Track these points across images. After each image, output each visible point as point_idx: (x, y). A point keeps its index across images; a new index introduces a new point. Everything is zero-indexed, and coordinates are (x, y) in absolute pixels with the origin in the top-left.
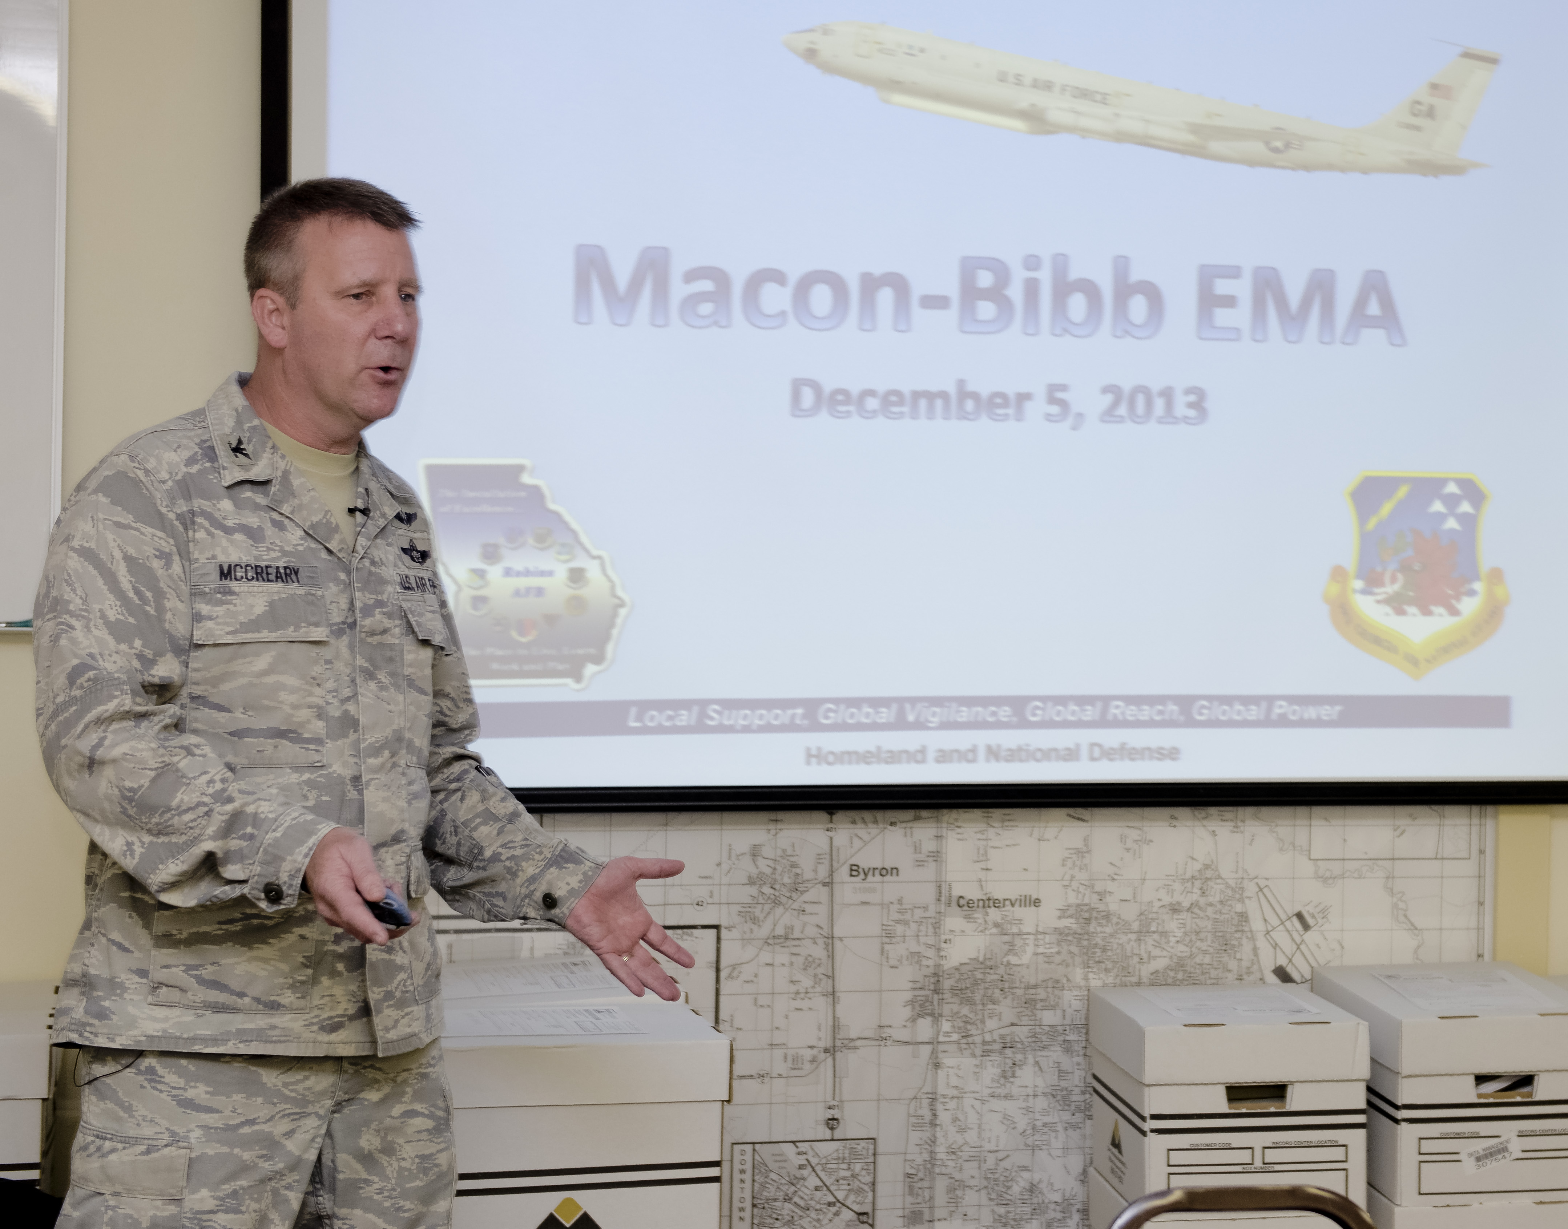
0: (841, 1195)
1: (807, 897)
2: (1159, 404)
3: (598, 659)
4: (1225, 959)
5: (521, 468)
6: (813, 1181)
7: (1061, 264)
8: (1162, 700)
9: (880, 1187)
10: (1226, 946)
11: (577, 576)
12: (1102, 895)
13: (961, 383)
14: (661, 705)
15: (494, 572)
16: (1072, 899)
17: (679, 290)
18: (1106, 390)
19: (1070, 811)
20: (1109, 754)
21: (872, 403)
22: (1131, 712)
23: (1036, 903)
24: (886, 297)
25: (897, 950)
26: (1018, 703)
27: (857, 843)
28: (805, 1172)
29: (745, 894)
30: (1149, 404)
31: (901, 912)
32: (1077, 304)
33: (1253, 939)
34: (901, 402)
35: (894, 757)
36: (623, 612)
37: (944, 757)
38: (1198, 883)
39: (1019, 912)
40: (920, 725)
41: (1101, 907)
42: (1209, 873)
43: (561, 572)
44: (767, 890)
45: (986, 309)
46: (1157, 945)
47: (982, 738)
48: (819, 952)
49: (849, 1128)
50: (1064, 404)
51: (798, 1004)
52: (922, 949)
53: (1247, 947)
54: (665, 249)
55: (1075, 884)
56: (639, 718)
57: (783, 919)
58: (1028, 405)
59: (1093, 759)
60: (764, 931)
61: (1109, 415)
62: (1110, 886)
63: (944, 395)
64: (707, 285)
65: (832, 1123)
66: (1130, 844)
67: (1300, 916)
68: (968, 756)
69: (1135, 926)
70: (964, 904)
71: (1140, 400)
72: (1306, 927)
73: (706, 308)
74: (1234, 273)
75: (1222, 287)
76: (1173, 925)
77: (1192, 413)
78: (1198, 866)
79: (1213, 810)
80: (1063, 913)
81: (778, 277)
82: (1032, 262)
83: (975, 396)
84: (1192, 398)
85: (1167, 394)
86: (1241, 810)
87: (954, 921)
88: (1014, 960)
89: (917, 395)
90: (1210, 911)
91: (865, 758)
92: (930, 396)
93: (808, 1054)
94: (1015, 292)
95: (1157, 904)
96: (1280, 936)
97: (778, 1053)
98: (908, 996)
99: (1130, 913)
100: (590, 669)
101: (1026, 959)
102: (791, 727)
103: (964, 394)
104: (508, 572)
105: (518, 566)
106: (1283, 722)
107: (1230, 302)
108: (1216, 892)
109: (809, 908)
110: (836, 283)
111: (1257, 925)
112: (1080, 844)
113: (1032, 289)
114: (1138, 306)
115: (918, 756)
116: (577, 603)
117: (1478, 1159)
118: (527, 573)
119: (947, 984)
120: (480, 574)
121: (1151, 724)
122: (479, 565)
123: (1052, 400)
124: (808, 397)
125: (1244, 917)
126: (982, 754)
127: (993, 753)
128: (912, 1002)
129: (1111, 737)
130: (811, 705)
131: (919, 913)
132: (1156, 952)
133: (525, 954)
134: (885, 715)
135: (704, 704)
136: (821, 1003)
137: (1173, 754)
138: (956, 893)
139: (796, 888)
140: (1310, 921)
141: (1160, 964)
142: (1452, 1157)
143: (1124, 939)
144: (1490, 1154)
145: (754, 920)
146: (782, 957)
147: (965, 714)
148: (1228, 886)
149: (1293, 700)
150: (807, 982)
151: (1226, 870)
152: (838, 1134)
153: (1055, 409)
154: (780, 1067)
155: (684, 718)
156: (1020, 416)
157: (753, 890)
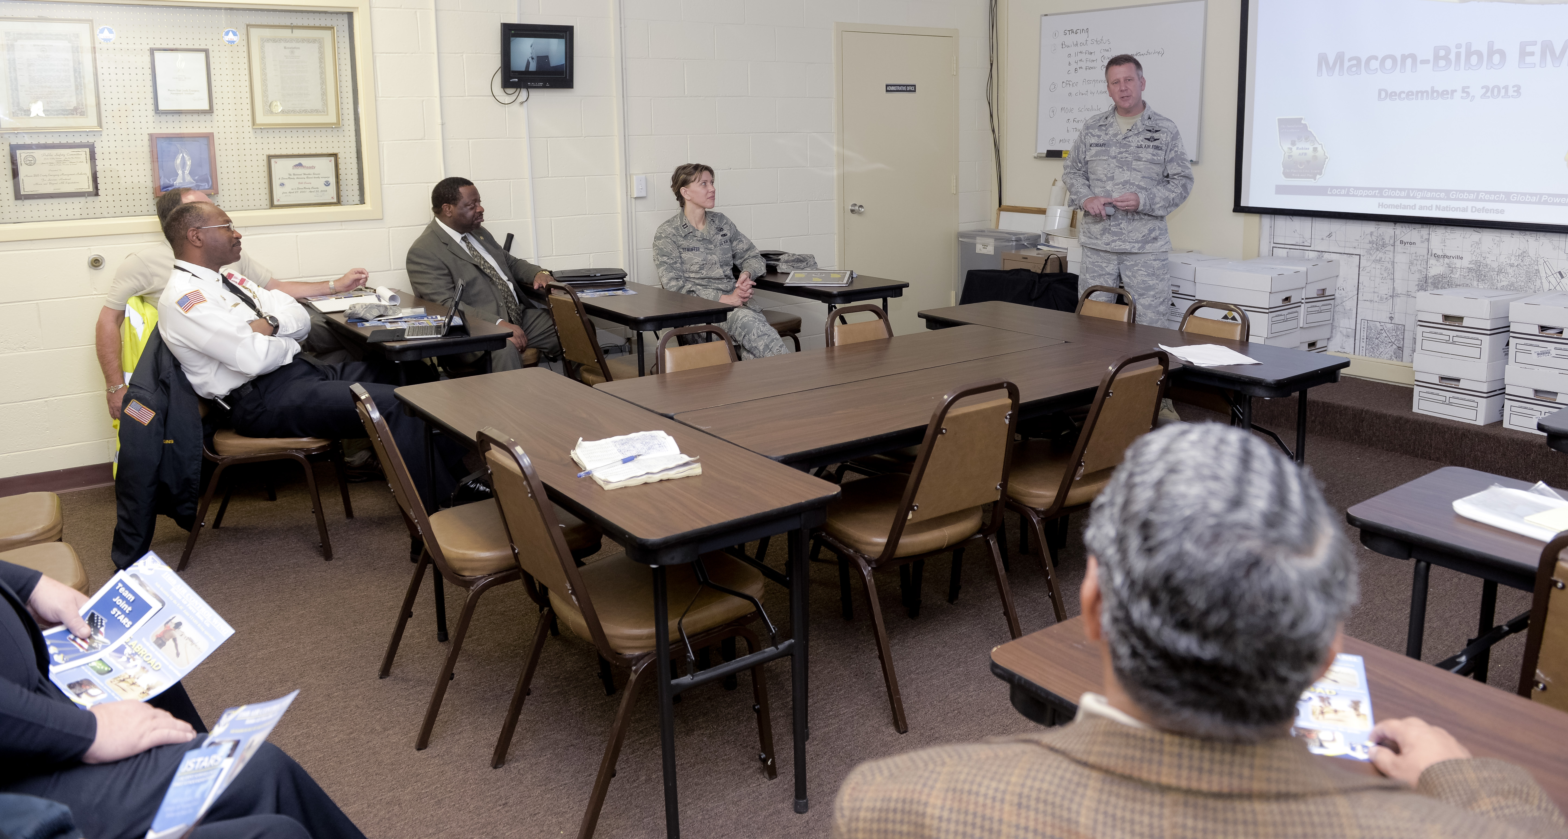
0: (1393, 340)
1: (1386, 249)
2: (1503, 92)
3: (1320, 174)
4: (1530, 284)
5: (1302, 119)
6: (1385, 335)
7: (1469, 45)
8: (1499, 193)
9: (1405, 340)
10: (1529, 280)
11: (1315, 149)
12: (1484, 258)
13: (1433, 88)
14: (1337, 188)
15: (1294, 148)
16: (1474, 258)
17: (1347, 64)
18: (1482, 88)
19: (1475, 229)
20: (1478, 210)
21: (1403, 96)
22: (1487, 197)
23: (1462, 258)
24: (1409, 61)
25: (1414, 268)
26: (1447, 192)
27: (1403, 233)
28: (1383, 332)
29: (1369, 246)
30: (1499, 91)
31: (1416, 257)
32: (1474, 59)
33: (1541, 279)
34: (1413, 94)
35: (1405, 207)
36: (1327, 160)
37: (1421, 208)
38: (1521, 258)
39: (1455, 260)
40: (1414, 198)
41: (1484, 262)
42: (1525, 255)
43: (1311, 149)
44: (1374, 245)
45: (1442, 63)
46: (1504, 277)
47: (1435, 203)
48: (1390, 266)
49: (1396, 321)
50: (1468, 93)
51: (1383, 281)
52: (1422, 269)
53: (1538, 282)
54: (1343, 53)
55: (1475, 254)
56: (1331, 191)
57: (1380, 255)
58: (1455, 94)
59: (1472, 211)
60: (1373, 258)
61: (1484, 96)
62: (1488, 255)
63: (1427, 92)
64: (1355, 62)
65: (1391, 318)
66: (1495, 242)
67: (1560, 273)
68: (1430, 208)
69: (1497, 270)
70: (1436, 256)
71: (1496, 90)
72: (1562, 277)
73: (1354, 69)
74: (1534, 43)
75: (1529, 49)
76: (1510, 270)
77: (1515, 94)
78: (1521, 252)
79: (1528, 233)
80: (1471, 262)
81: (1376, 58)
82: (1458, 46)
83: (1437, 92)
84: (1516, 89)
85: (1506, 88)
86: (1539, 233)
87: (1432, 261)
88: (1453, 276)
89: (1417, 92)
90: (1525, 267)
91: (1397, 207)
92: (1422, 92)
93: (1385, 296)
94: (1452, 57)
95: (1505, 263)
96: (1552, 279)
97: (1376, 295)
98: (1417, 283)
99: (1495, 265)
100: (1318, 176)
101: (1457, 276)
102: (1374, 196)
103: (1433, 91)
104: (1297, 148)
105: (1300, 147)
106: (1546, 203)
107: (1532, 54)
108: (1527, 261)
109: (1387, 252)
110: (1394, 58)
111: (1543, 275)
112: (1478, 240)
113: (1458, 55)
114: (1496, 58)
115: (1413, 207)
116: (1315, 157)
117: (1538, 354)
118: (1302, 149)
119: (1430, 281)
120: (1291, 149)
121: (1494, 201)
122: (1290, 146)
123: (1463, 92)
124: (1383, 94)
125: (1538, 271)
126: (1434, 207)
127: (1438, 208)
128: (1418, 285)
129: (1479, 205)
130: (1381, 190)
131: (1421, 257)
132: (1504, 279)
133: (1306, 257)
134: (1403, 194)
135: (1349, 188)
136: (1390, 282)
137: (1502, 212)
138: (1434, 253)
139: (1384, 246)
140: (1564, 275)
141: (1505, 283)
142: (1529, 352)
143: (1492, 273)
144: (1543, 353)
145: (1371, 254)
146: (1378, 266)
147: (1429, 195)
148: (1532, 259)
149: (1549, 195)
150: (1386, 275)
151: (1532, 253)
152: (1393, 322)
153: (1465, 95)
154: (1376, 299)
155: (1343, 192)
156: (1452, 98)
157: (1371, 245)
